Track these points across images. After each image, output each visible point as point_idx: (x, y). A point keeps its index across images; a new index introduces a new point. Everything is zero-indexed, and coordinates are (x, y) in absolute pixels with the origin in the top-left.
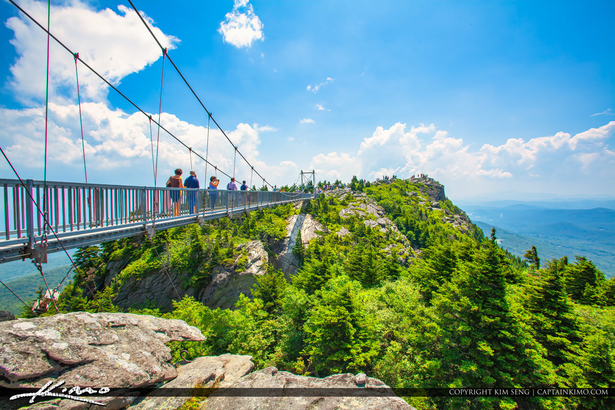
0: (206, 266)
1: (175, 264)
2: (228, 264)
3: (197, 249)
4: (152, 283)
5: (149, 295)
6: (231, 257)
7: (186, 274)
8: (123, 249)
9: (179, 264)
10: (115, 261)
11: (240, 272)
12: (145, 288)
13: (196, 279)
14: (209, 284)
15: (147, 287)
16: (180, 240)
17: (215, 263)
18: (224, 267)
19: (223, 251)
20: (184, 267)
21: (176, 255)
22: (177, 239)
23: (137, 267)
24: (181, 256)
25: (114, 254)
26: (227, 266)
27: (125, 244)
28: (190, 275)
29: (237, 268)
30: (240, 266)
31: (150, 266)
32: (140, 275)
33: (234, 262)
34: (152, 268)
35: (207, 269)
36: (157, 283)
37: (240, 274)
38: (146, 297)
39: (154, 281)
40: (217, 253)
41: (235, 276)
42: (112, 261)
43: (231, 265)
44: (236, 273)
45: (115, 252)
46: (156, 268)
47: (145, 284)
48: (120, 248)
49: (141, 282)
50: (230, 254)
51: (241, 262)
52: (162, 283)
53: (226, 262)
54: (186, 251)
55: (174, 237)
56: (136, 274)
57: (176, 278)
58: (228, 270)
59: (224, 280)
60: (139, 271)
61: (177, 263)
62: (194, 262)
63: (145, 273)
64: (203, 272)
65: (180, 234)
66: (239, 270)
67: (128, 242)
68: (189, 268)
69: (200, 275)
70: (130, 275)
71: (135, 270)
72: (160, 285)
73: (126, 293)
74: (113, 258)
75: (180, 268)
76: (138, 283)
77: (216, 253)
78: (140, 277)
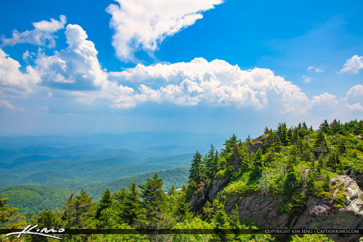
0: (301, 196)
1: (271, 190)
2: (326, 198)
3: (292, 178)
4: (251, 203)
5: (248, 212)
6: (328, 191)
7: (281, 200)
8: (225, 170)
9: (275, 190)
10: (218, 179)
11: (340, 208)
12: (245, 206)
13: (291, 206)
14: (303, 213)
15: (247, 205)
16: (271, 167)
17: (310, 194)
18: (321, 200)
19: (318, 184)
20: (279, 193)
21: (272, 182)
22: (268, 166)
23: (239, 187)
24: (277, 182)
25: (218, 173)
26: (326, 200)
27: (225, 166)
28: (285, 202)
29: (336, 203)
30: (339, 201)
31: (250, 188)
32: (241, 194)
33: (332, 196)
34: (251, 190)
35: (302, 199)
36: (254, 204)
37: (340, 210)
38: (246, 214)
39: (252, 202)
40: (313, 185)
41: (334, 210)
42: (216, 179)
43: (330, 199)
44: (335, 208)
45: (219, 172)
46: (255, 190)
47: (245, 203)
48: (223, 169)
49: (242, 200)
50: (326, 188)
51: (339, 198)
52: (260, 204)
53: (323, 195)
54: (280, 179)
55: (266, 164)
56: (238, 193)
57: (272, 202)
58: (327, 204)
59: (324, 213)
60: (240, 191)
61: (273, 189)
62: (289, 190)
63: (246, 193)
64: (298, 201)
65: (270, 162)
66: (339, 206)
67: (227, 165)
68: (284, 195)
69: (296, 203)
70: (234, 193)
71: (238, 190)
72: (257, 205)
73: (230, 207)
74: (217, 176)
75: (275, 193)
76: (240, 201)
77: (310, 184)
78: (241, 196)
